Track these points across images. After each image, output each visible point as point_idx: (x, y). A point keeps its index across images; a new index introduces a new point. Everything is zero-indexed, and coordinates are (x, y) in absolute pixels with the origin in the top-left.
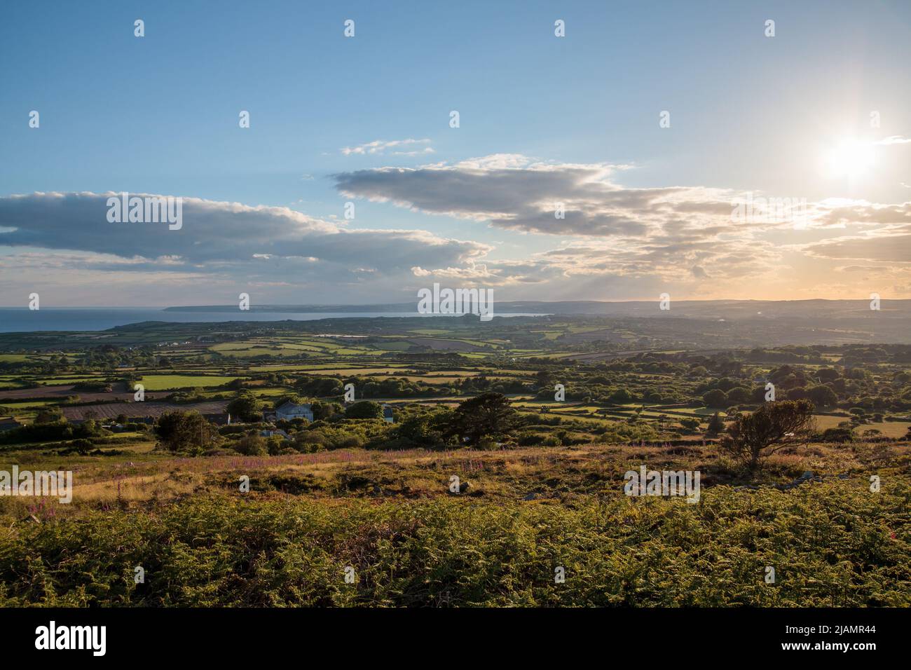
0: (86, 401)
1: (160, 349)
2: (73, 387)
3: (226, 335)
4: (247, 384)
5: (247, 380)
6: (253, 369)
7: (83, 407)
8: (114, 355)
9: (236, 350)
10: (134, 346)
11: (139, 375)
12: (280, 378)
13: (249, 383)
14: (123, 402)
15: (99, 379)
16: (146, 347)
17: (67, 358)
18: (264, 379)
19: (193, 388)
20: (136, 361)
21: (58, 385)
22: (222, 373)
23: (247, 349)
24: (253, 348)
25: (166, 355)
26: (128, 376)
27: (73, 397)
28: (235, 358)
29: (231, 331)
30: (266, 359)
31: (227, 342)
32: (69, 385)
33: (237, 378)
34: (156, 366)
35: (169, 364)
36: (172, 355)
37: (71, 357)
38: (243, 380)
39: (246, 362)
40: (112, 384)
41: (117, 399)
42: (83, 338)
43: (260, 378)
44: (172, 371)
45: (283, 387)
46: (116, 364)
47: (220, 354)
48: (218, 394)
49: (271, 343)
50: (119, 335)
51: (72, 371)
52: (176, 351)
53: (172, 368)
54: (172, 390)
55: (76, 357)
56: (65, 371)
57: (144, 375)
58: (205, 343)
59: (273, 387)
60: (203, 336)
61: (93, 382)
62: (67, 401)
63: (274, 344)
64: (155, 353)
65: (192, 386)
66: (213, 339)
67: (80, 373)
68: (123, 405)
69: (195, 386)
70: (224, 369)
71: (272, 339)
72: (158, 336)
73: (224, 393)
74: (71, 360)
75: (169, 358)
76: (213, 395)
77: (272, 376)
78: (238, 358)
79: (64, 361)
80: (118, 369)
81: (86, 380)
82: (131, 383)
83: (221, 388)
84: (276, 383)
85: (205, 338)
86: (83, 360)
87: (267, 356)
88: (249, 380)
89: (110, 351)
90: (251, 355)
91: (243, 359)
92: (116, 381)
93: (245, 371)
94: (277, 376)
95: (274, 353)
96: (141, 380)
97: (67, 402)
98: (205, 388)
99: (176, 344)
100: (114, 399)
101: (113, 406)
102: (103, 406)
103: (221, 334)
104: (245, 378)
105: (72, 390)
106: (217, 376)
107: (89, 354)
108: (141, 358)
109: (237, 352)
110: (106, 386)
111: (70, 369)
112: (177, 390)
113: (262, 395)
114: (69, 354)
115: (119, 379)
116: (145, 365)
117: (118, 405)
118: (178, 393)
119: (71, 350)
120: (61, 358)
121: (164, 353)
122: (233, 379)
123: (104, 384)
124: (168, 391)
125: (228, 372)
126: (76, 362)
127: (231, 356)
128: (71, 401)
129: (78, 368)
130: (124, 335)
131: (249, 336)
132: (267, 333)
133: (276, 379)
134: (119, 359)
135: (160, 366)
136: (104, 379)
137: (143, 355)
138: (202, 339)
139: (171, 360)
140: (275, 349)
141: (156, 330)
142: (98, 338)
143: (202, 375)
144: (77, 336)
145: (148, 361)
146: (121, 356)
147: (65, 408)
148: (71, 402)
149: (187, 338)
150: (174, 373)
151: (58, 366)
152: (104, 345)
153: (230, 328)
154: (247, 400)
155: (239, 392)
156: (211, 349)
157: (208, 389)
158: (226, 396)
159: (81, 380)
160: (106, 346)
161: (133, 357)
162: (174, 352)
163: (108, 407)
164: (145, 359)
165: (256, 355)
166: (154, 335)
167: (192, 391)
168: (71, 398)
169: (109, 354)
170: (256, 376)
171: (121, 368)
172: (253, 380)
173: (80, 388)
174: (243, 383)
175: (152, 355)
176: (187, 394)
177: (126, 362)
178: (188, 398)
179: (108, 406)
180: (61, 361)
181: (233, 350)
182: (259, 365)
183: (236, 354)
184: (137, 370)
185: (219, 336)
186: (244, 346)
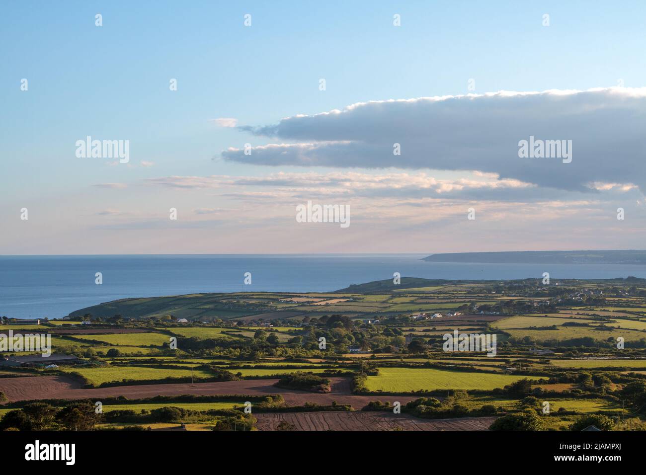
0: (292, 405)
1: (414, 323)
2: (277, 381)
3: (520, 303)
4: (539, 389)
5: (541, 382)
6: (556, 363)
7: (284, 414)
8: (343, 331)
9: (534, 328)
10: (376, 318)
11: (374, 366)
12: (598, 381)
13: (543, 388)
14: (343, 409)
15: (315, 371)
16: (392, 319)
17: (277, 334)
18: (569, 381)
19: (451, 392)
20: (375, 343)
21: (257, 378)
22: (503, 367)
23: (553, 328)
24: (565, 325)
25: (423, 334)
26: (357, 366)
27: (274, 398)
28: (532, 343)
29: (530, 296)
30: (584, 347)
31: (521, 315)
32: (272, 377)
33: (522, 378)
34: (404, 352)
35: (422, 349)
36: (431, 334)
37: (283, 333)
38: (535, 383)
39: (548, 351)
40: (330, 380)
41: (334, 403)
42: (303, 304)
43: (564, 380)
44: (425, 360)
45: (602, 398)
46: (344, 347)
47: (508, 335)
48: (487, 404)
49: (596, 318)
50: (355, 300)
51: (280, 356)
52: (438, 328)
53: (425, 357)
54: (420, 393)
55: (290, 333)
56: (271, 355)
57: (382, 366)
58: (485, 315)
59: (584, 397)
60: (483, 304)
61: (305, 374)
62: (264, 403)
63: (601, 320)
64: (405, 331)
65: (451, 388)
66: (498, 308)
67: (289, 359)
68: (343, 414)
69: (455, 388)
70: (508, 362)
71: (598, 311)
72: (412, 302)
73: (497, 404)
74: (282, 338)
75: (427, 339)
76: (479, 405)
77: (586, 377)
78: (539, 343)
79: (272, 340)
80: (348, 356)
81: (295, 371)
82: (358, 380)
83: (497, 394)
84: (589, 390)
85: (485, 306)
86: (299, 339)
87: (588, 341)
88: (545, 383)
89: (339, 326)
90: (560, 339)
91: (547, 344)
92: (339, 374)
93: (540, 367)
94: (595, 379)
95: (600, 336)
96: (375, 374)
97: (264, 405)
98: (470, 393)
99: (438, 315)
100: (331, 404)
101: (327, 415)
102: (313, 415)
103: (512, 300)
104: (537, 378)
105: (275, 386)
106: (494, 372)
107: (307, 328)
108: (383, 337)
109: (536, 332)
110: (323, 382)
111: (279, 353)
112: (427, 394)
113: (561, 409)
114: (280, 329)
115: (344, 371)
116: (387, 350)
117: (336, 414)
118: (426, 399)
119: (285, 323)
120: (268, 334)
121: (419, 331)
122: (516, 379)
123: (319, 378)
124: (413, 394)
125: (513, 366)
126: (290, 341)
127: (527, 339)
128: (271, 404)
129: (290, 352)
130: (360, 299)
131: (559, 304)
132: (589, 299)
133: (590, 383)
134: (350, 339)
135: (410, 352)
136: (322, 371)
137: (387, 333)
138: (481, 308)
139: (430, 342)
140: (602, 328)
141: (410, 293)
142: (323, 303)
143: (471, 370)
144: (295, 300)
145: (393, 343)
146: (355, 334)
147: (261, 415)
148: (269, 406)
149: (457, 305)
150: (427, 366)
151: (262, 347)
152: (330, 316)
153: (527, 290)
154: (522, 419)
155: (524, 403)
156: (493, 326)
157: (475, 394)
158: (500, 408)
159: (289, 372)
160: (333, 316)
161: (372, 336)
162: (434, 330)
163: (321, 416)
164: (390, 339)
165: (568, 338)
166: (407, 300)
167: (450, 398)
168: (271, 399)
169: (337, 330)
170: (559, 376)
171: (352, 353)
172: (551, 382)
173: (286, 383)
174: (533, 387)
175: (400, 334)
176: (438, 402)
177: (360, 343)
178: (440, 409)
179: (320, 414)
180: (268, 339)
181: (531, 328)
182: (567, 357)
183: (536, 336)
184: (373, 357)
185: (508, 304)
186: (549, 321)
